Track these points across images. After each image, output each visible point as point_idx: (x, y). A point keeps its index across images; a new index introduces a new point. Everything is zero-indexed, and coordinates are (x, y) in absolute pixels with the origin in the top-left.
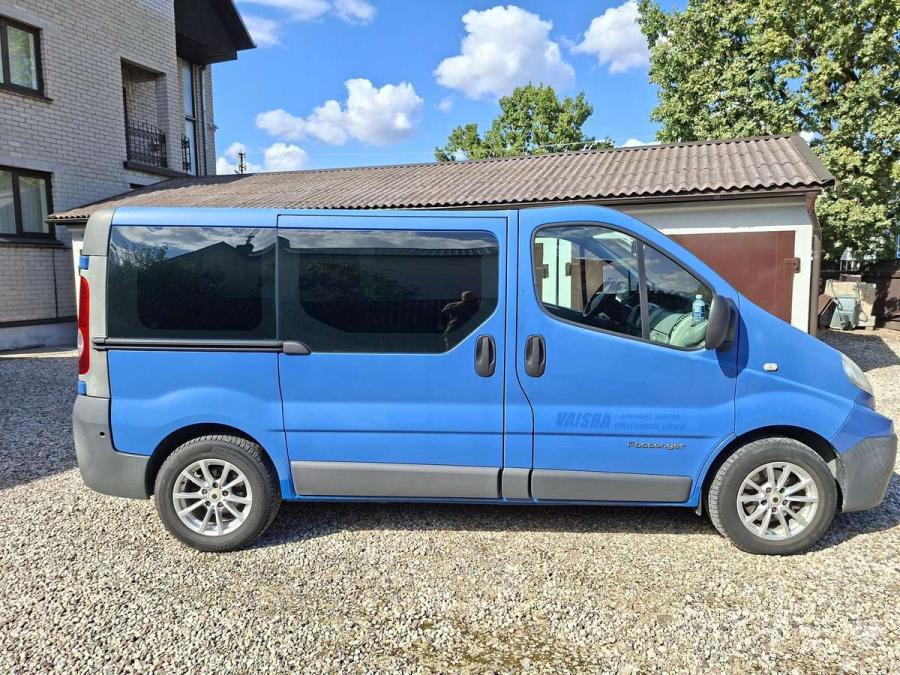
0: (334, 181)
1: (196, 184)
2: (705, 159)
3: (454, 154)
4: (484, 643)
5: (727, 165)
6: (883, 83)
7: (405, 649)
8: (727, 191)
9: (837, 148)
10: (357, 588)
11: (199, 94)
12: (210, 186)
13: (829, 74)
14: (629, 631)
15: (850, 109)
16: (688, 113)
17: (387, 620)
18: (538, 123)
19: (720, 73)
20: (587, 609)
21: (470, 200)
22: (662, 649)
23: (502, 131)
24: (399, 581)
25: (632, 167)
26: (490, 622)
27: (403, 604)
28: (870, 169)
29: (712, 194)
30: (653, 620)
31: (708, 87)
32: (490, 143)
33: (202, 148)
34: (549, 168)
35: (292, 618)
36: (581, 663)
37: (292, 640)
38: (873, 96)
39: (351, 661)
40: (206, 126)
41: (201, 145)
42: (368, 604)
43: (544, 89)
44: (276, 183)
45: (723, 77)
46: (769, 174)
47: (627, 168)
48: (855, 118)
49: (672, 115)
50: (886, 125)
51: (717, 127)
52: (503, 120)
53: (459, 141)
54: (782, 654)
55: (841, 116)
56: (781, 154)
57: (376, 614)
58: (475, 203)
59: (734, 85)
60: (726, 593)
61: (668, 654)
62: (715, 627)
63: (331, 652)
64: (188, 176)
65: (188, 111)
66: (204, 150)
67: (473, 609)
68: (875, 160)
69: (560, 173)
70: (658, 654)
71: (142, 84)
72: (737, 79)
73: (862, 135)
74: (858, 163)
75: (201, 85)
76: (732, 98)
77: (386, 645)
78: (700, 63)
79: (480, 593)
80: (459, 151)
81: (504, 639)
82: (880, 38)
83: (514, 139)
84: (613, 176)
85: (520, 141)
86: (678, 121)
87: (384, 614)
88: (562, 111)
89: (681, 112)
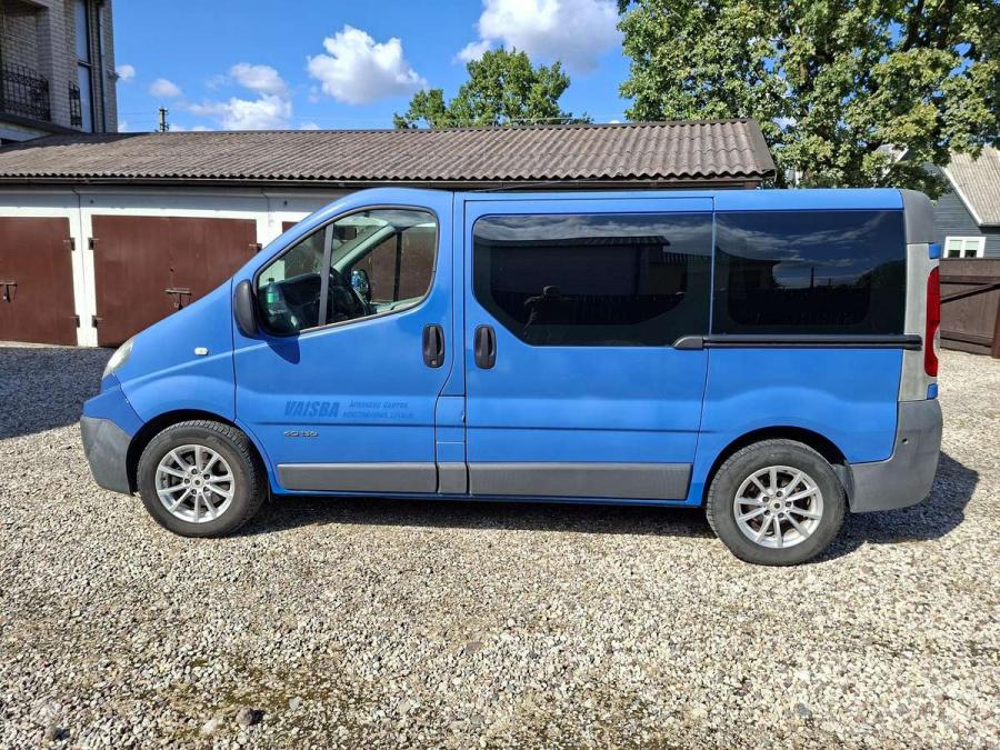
0: (242, 146)
1: (79, 142)
2: (653, 142)
3: (416, 122)
4: (258, 682)
5: (673, 150)
6: (856, 67)
7: (159, 691)
8: (651, 178)
9: (808, 137)
10: (134, 620)
11: (95, 35)
12: (96, 145)
13: (802, 55)
14: (429, 662)
15: (823, 94)
16: (657, 90)
17: (153, 657)
18: (509, 93)
19: (691, 47)
20: (393, 638)
21: (391, 174)
22: (457, 681)
23: (470, 100)
24: (188, 610)
25: (576, 148)
26: (275, 656)
27: (181, 638)
28: (841, 161)
29: (649, 181)
30: (461, 648)
31: (678, 62)
32: (454, 113)
33: (99, 100)
34: (488, 143)
35: (37, 657)
36: (359, 700)
37: (25, 683)
38: (845, 81)
39: (85, 706)
40: (104, 74)
41: (99, 96)
42: (139, 638)
43: (516, 54)
44: (174, 145)
45: (694, 52)
46: (711, 161)
47: (570, 147)
48: (827, 104)
49: (640, 92)
50: (859, 114)
51: (686, 107)
52: (471, 88)
53: (422, 108)
54: (582, 683)
55: (813, 102)
56: (731, 140)
57: (142, 651)
58: (396, 178)
59: (706, 62)
60: (554, 616)
61: (461, 686)
62: (524, 655)
63: (65, 697)
64: (79, 132)
65: (81, 54)
66: (103, 102)
67: (262, 642)
68: (846, 152)
69: (499, 150)
70: (450, 686)
71: (21, 18)
72: (708, 55)
73: (835, 123)
74: (829, 154)
75: (98, 25)
76: (703, 76)
77: (138, 687)
78: (671, 33)
79: (278, 624)
80: (422, 119)
81: (282, 676)
82: (855, 18)
83: (483, 108)
84: (554, 156)
85: (489, 112)
86: (646, 99)
87: (154, 648)
88: (538, 82)
89: (649, 88)
